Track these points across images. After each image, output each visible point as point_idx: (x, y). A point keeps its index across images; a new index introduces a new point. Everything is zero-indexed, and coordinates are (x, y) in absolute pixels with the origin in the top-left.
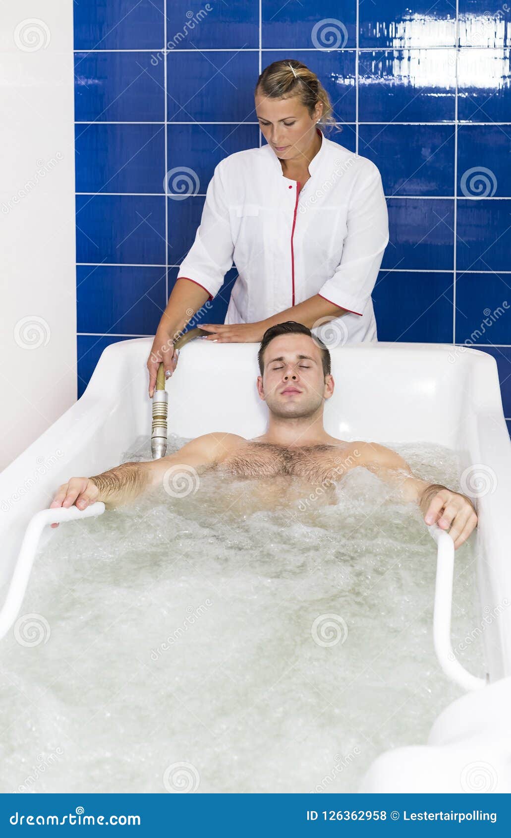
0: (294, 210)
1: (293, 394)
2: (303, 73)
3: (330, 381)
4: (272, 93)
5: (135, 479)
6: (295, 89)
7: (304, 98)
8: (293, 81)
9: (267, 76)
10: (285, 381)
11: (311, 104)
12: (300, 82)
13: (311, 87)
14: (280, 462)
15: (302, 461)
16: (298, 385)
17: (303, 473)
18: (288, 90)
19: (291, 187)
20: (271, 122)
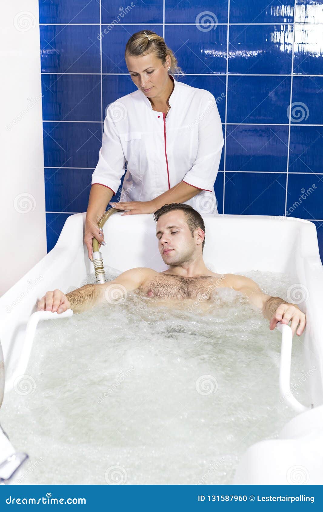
0: (164, 132)
2: (154, 37)
4: (137, 53)
5: (92, 295)
6: (150, 48)
7: (157, 53)
8: (149, 43)
9: (131, 43)
11: (163, 57)
12: (153, 43)
13: (161, 45)
14: (180, 284)
15: (193, 284)
16: (170, 246)
17: (194, 291)
18: (146, 48)
19: (159, 117)
20: (137, 72)
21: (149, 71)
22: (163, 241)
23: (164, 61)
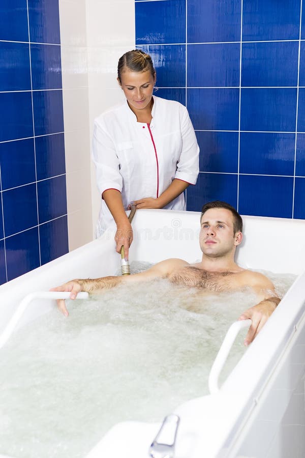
1: (212, 244)
3: (240, 236)
10: (207, 236)
16: (215, 239)
18: (145, 66)
19: (144, 127)
20: (136, 86)
21: (145, 86)
22: (210, 232)
23: (154, 77)
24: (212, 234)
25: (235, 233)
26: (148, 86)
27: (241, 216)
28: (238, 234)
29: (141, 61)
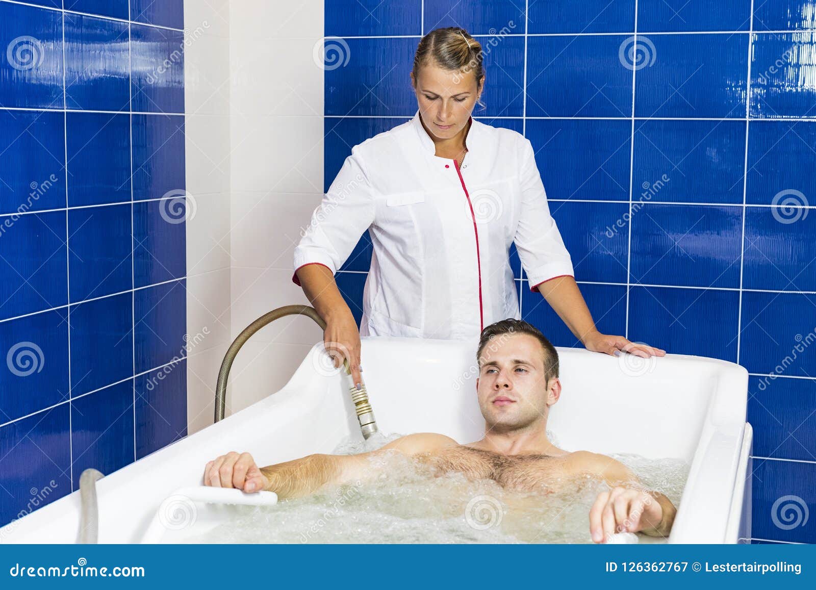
1: (506, 403)
2: (474, 44)
3: (556, 385)
10: (496, 389)
14: (488, 467)
15: (511, 469)
16: (511, 394)
17: (510, 481)
18: (466, 62)
19: (447, 166)
20: (442, 95)
21: (460, 97)
22: (502, 380)
23: (479, 85)
24: (507, 386)
25: (547, 381)
26: (464, 99)
27: (557, 348)
28: (552, 382)
29: (461, 51)
